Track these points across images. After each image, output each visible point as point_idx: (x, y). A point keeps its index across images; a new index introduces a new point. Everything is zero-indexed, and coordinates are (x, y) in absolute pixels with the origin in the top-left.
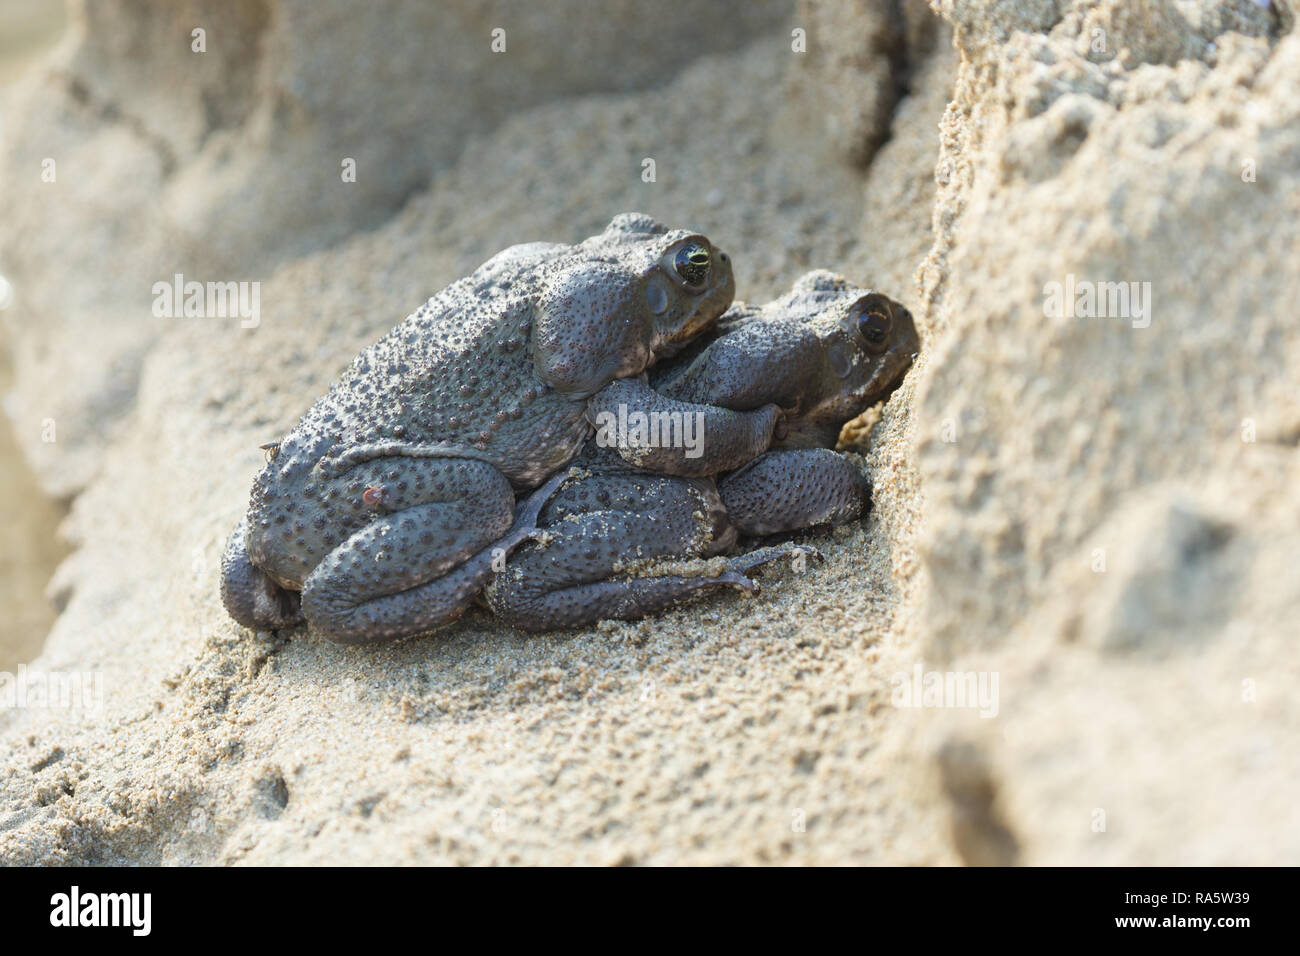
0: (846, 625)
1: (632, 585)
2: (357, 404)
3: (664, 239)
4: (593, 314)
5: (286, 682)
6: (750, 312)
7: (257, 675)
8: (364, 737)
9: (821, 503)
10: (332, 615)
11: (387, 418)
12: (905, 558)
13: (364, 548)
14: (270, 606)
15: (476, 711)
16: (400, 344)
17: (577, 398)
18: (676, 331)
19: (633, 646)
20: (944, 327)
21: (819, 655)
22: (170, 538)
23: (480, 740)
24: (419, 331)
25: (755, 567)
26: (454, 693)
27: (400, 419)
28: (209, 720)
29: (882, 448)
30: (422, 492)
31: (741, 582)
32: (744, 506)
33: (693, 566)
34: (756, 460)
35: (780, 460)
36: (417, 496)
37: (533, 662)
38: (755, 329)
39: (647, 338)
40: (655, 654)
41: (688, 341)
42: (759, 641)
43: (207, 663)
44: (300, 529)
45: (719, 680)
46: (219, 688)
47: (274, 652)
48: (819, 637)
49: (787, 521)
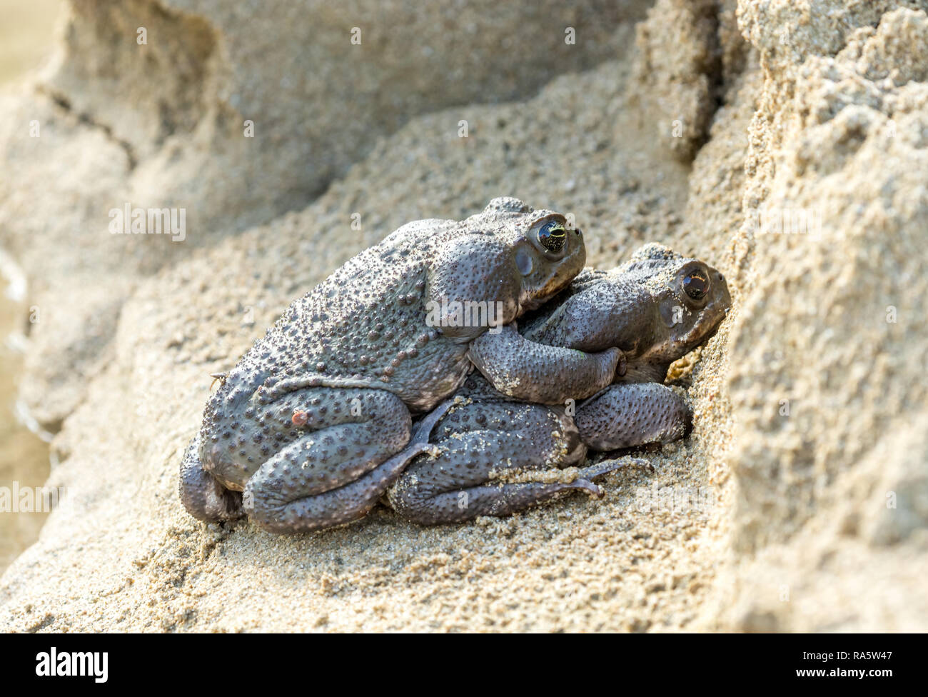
0: (672, 521)
1: (503, 490)
2: (288, 344)
3: (530, 216)
4: (474, 275)
5: (231, 563)
6: (598, 275)
7: (207, 557)
8: (291, 607)
9: (654, 425)
10: (267, 511)
11: (311, 356)
12: (719, 470)
13: (293, 458)
14: (218, 503)
15: (381, 588)
16: (322, 298)
17: (461, 341)
18: (539, 289)
19: (504, 538)
20: (751, 288)
21: (651, 546)
22: (139, 449)
23: (383, 610)
24: (337, 288)
25: (600, 475)
26: (363, 573)
27: (322, 357)
28: (170, 593)
29: (701, 383)
30: (339, 415)
31: (589, 487)
32: (592, 428)
33: (552, 474)
34: (602, 391)
35: (620, 392)
36: (335, 418)
37: (426, 549)
38: (601, 288)
39: (516, 295)
40: (522, 543)
41: (549, 297)
42: (603, 534)
43: (169, 548)
44: (242, 443)
45: (571, 565)
46: (178, 568)
47: (221, 540)
48: (650, 532)
49: (625, 440)
